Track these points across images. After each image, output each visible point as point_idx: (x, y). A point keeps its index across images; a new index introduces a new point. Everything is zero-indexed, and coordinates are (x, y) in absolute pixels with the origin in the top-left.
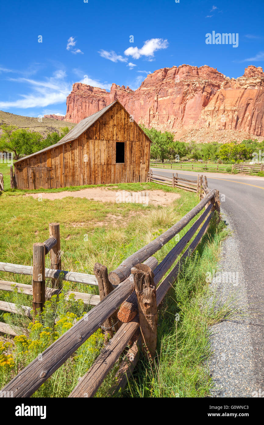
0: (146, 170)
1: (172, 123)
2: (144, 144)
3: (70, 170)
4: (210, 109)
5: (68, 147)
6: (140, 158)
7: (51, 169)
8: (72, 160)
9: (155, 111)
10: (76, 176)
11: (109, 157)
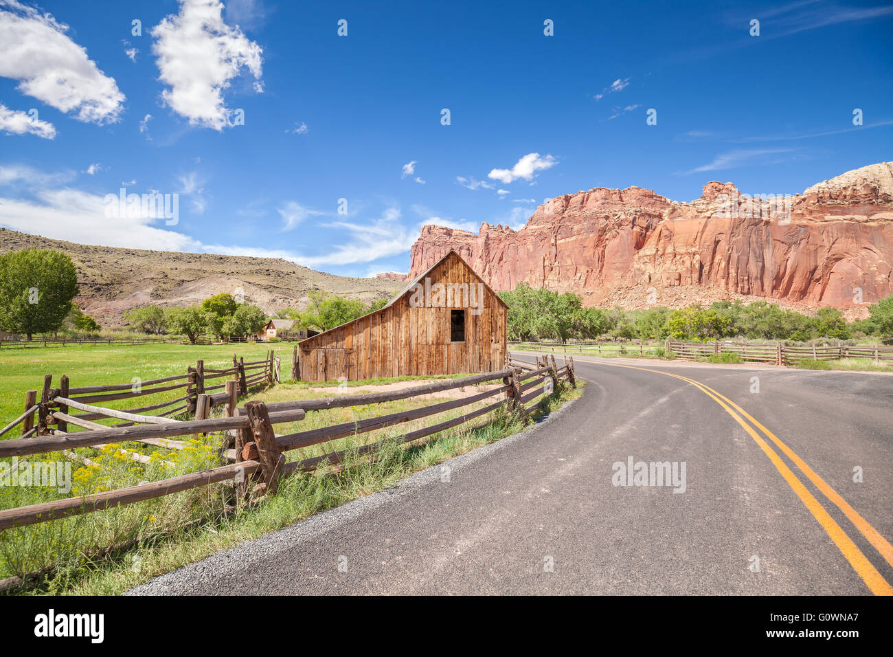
0: (501, 353)
1: (583, 278)
2: (496, 311)
3: (379, 352)
4: (648, 253)
5: (378, 319)
6: (490, 334)
7: (352, 351)
8: (383, 337)
9: (553, 260)
10: (388, 363)
11: (440, 332)
